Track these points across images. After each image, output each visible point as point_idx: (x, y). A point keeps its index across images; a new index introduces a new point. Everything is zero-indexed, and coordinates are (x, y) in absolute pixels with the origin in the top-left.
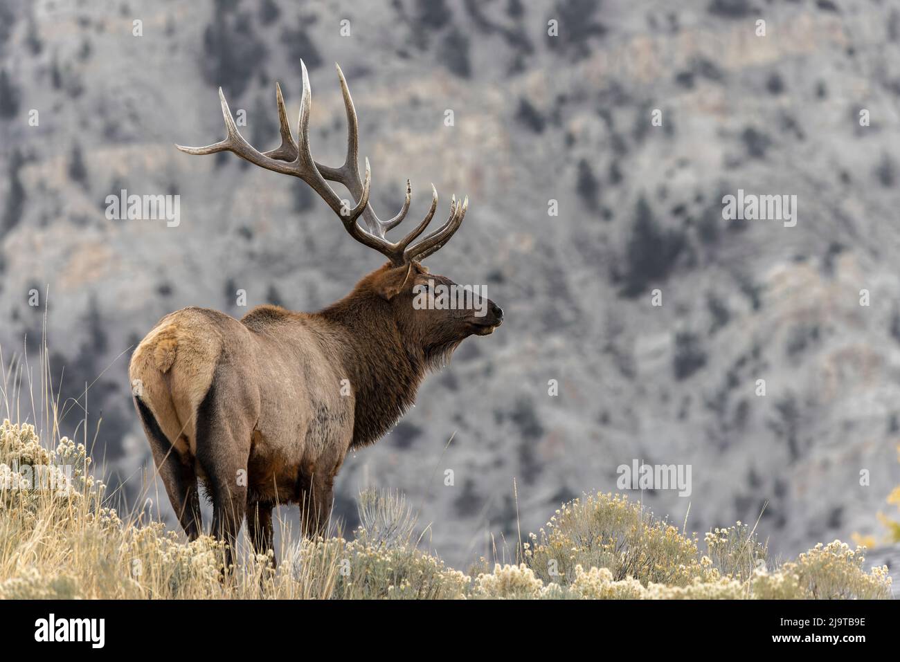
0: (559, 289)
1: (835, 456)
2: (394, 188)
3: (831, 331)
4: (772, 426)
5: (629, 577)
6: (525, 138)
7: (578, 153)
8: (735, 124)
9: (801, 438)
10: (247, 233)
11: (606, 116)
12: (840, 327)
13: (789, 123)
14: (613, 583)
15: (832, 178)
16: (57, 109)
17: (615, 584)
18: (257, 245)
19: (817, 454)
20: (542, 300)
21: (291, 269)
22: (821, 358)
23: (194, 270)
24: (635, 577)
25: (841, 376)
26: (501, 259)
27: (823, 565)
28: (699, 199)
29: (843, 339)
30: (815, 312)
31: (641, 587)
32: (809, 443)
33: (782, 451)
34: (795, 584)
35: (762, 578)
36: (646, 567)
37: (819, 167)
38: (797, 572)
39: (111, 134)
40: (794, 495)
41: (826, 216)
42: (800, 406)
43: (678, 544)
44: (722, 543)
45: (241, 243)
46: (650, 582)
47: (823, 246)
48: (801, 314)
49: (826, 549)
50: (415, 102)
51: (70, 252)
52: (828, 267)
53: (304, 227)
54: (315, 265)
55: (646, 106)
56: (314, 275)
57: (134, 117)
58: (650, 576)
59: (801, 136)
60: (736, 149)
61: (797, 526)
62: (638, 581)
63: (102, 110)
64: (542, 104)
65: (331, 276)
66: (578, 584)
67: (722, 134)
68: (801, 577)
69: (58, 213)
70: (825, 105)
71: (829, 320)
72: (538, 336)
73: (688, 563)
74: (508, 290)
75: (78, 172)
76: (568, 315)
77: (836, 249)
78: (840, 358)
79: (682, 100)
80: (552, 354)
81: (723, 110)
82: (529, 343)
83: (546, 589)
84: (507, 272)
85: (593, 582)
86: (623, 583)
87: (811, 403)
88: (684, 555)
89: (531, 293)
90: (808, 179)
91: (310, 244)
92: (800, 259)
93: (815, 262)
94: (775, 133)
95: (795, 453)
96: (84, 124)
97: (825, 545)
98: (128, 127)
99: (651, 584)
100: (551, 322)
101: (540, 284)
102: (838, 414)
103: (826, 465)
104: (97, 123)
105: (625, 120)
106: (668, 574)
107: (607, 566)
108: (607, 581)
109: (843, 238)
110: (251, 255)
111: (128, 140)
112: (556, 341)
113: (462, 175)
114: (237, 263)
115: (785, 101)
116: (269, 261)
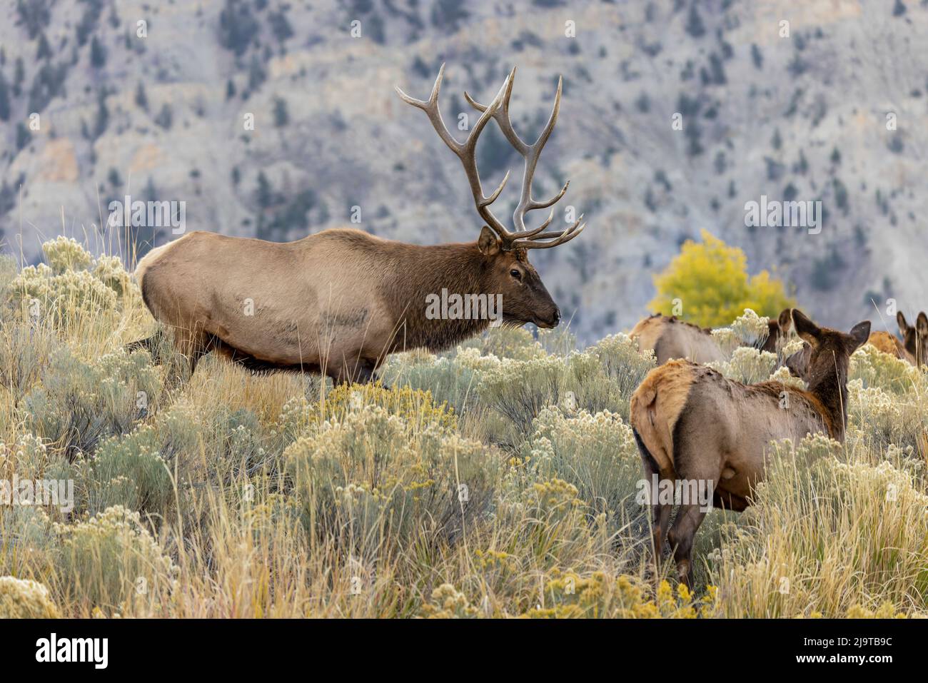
0: (438, 175)
1: (610, 280)
2: (337, 112)
3: (608, 202)
4: (570, 260)
5: (491, 354)
6: (417, 81)
7: (451, 90)
8: (549, 73)
9: (588, 267)
10: (246, 139)
11: (468, 68)
12: (614, 200)
13: (582, 73)
14: (481, 358)
15: (609, 107)
16: (129, 61)
17: (482, 358)
18: (252, 146)
19: (599, 278)
20: (428, 181)
21: (273, 161)
22: (601, 219)
23: (214, 161)
24: (495, 354)
25: (614, 230)
26: (402, 156)
27: (614, 348)
28: (525, 119)
29: (615, 207)
30: (597, 190)
31: (498, 360)
32: (594, 272)
33: (576, 276)
34: (597, 360)
35: (576, 356)
36: (501, 348)
37: (601, 100)
38: (598, 353)
39: (162, 77)
40: (584, 303)
41: (605, 131)
42: (589, 249)
43: (520, 334)
44: (547, 333)
45: (243, 145)
46: (504, 358)
47: (603, 149)
48: (588, 191)
49: (614, 338)
50: (351, 59)
51: (136, 149)
52: (606, 162)
53: (281, 135)
54: (288, 158)
55: (493, 61)
56: (287, 165)
57: (177, 67)
58: (503, 354)
59: (590, 80)
60: (548, 88)
61: (586, 323)
62: (496, 357)
63: (156, 61)
64: (428, 60)
65: (298, 165)
66: (459, 358)
67: (541, 79)
68: (601, 355)
69: (129, 126)
70: (605, 62)
71: (606, 195)
72: (426, 204)
73: (527, 345)
74: (407, 175)
75: (141, 100)
76: (443, 191)
77: (611, 151)
78: (613, 219)
79: (515, 59)
80: (434, 215)
81: (541, 64)
82: (419, 208)
83: (439, 361)
84: (406, 164)
85: (469, 357)
86: (487, 357)
87: (595, 246)
88: (524, 341)
89: (420, 177)
90: (594, 108)
91: (285, 146)
92: (588, 157)
93: (598, 159)
94: (574, 79)
95: (585, 277)
96: (146, 71)
97: (613, 335)
98: (172, 73)
99: (504, 359)
100: (433, 195)
101: (426, 172)
102: (612, 253)
103: (604, 286)
104: (154, 70)
105: (480, 70)
106: (514, 352)
107: (477, 347)
108: (477, 357)
109: (616, 144)
110: (248, 153)
111: (173, 80)
112: (436, 207)
113: (379, 104)
114: (240, 157)
115: (580, 59)
116: (260, 157)
